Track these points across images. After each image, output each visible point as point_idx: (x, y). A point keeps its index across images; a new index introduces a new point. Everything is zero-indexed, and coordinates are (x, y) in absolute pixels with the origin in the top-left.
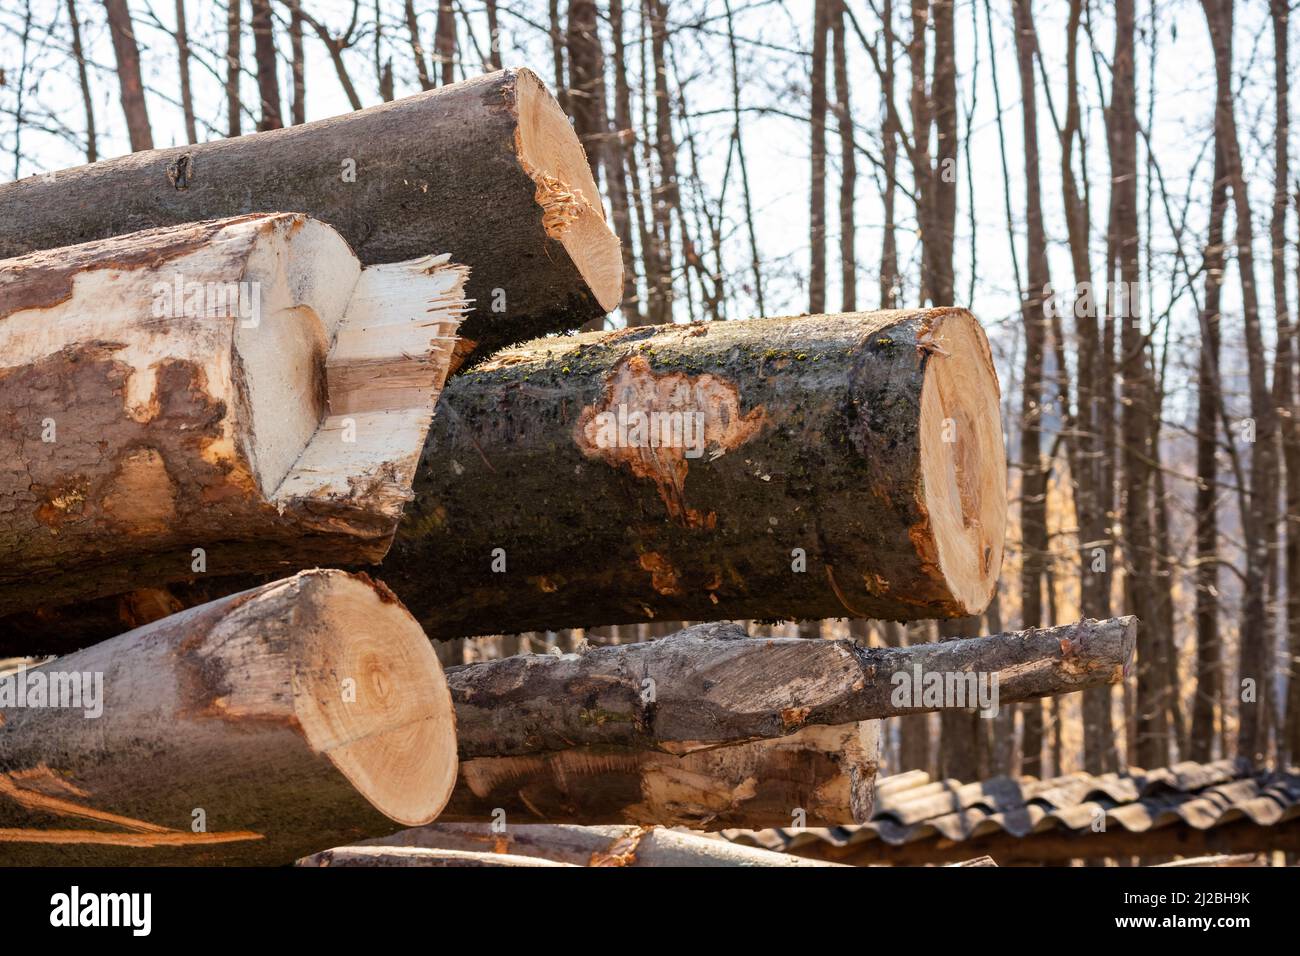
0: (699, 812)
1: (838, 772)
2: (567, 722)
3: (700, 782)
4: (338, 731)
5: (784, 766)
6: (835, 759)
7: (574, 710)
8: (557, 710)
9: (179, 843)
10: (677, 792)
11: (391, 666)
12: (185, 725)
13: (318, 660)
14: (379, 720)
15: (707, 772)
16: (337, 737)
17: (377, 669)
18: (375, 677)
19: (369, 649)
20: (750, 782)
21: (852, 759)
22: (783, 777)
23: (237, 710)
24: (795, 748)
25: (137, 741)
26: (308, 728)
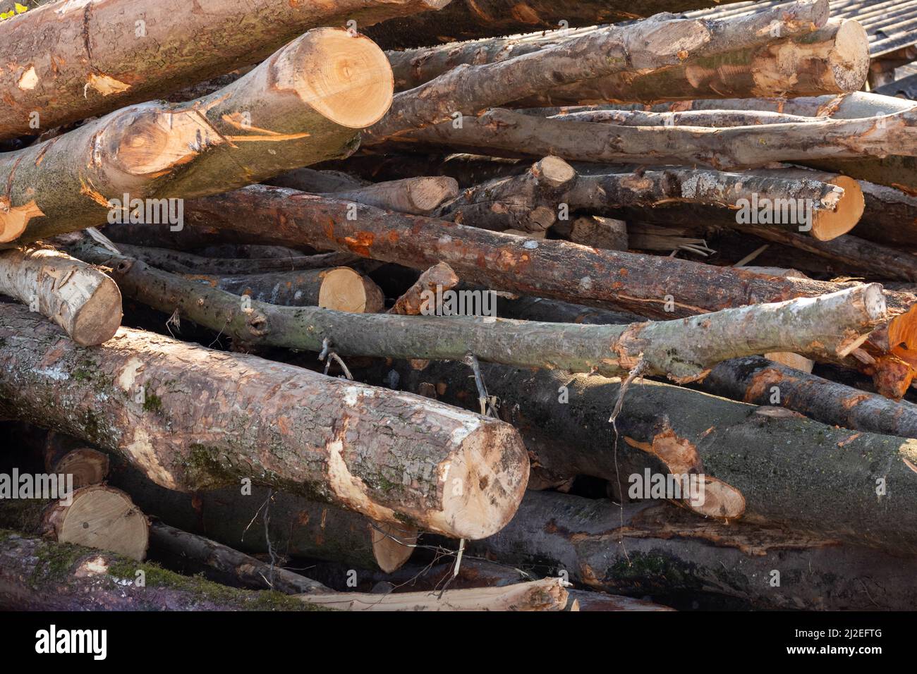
0: (780, 90)
1: (826, 68)
2: (603, 63)
3: (776, 76)
4: (319, 93)
5: (806, 67)
6: (825, 62)
7: (604, 57)
8: (598, 58)
9: (287, 139)
10: (770, 82)
11: (355, 64)
12: (268, 94)
13: (311, 66)
14: (346, 86)
15: (777, 72)
16: (318, 95)
17: (346, 66)
18: (345, 69)
19: (341, 58)
20: (794, 75)
21: (834, 62)
22: (806, 72)
23: (280, 88)
24: (809, 58)
25: (258, 101)
26: (301, 93)
